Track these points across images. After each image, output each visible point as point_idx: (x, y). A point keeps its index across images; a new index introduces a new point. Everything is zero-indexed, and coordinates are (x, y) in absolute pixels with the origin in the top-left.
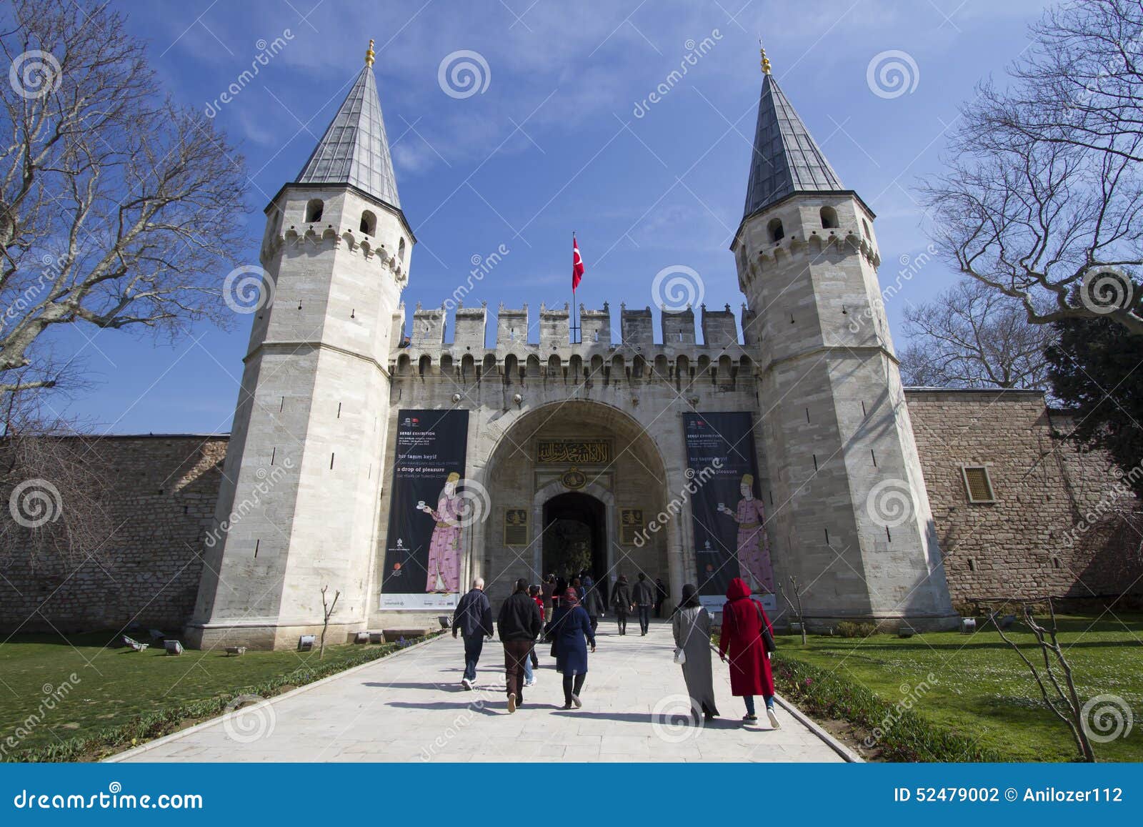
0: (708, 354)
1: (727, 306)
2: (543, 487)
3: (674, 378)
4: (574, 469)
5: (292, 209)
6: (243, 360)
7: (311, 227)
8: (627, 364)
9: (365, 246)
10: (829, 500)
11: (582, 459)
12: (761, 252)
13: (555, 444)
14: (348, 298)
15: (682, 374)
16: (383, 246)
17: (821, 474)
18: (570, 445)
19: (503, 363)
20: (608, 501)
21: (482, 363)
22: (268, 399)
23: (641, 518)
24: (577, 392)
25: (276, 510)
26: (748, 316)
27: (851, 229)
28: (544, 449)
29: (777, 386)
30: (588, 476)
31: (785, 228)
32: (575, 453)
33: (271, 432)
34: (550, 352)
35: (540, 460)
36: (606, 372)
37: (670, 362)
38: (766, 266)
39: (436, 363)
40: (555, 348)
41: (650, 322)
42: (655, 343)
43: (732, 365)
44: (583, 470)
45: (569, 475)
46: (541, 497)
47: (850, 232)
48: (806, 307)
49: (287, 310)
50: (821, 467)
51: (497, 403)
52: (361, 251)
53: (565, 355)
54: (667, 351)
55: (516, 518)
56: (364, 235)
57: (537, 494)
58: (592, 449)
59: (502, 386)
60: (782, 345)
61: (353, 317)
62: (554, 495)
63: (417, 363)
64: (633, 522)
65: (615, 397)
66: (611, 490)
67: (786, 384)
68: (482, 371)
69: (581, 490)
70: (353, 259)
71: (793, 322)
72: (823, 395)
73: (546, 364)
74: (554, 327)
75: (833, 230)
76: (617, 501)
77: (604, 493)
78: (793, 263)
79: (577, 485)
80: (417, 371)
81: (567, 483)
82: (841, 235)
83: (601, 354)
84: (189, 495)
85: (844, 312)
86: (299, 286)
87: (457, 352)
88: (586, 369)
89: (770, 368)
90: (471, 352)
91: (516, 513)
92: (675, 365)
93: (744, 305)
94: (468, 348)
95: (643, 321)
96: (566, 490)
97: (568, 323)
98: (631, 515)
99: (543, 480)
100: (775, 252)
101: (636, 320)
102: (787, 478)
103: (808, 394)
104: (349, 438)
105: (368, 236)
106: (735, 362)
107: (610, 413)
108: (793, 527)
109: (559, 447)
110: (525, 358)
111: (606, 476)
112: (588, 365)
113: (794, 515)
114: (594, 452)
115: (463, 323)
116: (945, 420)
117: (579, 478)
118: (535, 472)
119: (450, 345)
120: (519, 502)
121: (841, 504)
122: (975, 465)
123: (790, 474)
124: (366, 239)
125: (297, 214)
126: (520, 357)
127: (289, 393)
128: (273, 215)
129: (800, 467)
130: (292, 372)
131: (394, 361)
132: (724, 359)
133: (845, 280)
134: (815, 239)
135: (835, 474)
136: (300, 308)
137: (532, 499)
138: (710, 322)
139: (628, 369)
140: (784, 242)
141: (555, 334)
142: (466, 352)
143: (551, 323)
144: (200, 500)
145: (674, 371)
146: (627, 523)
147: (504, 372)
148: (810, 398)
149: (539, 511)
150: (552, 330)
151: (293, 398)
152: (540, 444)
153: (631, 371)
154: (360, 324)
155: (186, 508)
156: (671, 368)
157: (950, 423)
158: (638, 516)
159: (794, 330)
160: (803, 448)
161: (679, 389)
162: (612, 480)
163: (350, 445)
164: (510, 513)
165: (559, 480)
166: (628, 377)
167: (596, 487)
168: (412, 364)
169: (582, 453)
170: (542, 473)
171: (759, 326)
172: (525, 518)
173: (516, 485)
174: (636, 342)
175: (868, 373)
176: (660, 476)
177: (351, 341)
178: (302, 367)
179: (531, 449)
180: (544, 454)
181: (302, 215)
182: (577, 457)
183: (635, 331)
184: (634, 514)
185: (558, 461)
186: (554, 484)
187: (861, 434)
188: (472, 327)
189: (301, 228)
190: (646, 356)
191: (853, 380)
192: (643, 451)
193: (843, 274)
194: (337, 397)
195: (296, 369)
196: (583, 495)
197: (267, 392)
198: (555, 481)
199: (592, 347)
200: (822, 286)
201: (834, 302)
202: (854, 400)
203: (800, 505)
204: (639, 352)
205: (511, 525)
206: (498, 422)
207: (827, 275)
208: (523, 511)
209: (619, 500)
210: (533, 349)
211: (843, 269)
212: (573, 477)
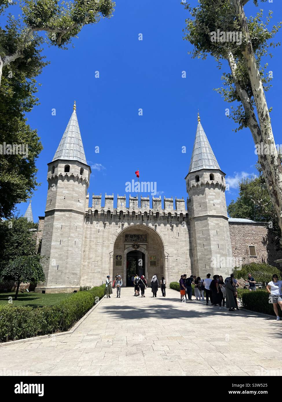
0: (176, 212)
2: (126, 249)
3: (167, 219)
4: (136, 243)
5: (60, 167)
7: (67, 174)
9: (81, 179)
10: (207, 257)
12: (193, 184)
13: (130, 235)
14: (77, 195)
15: (169, 219)
16: (85, 178)
17: (205, 249)
18: (135, 236)
19: (119, 213)
20: (146, 253)
21: (113, 213)
22: (58, 226)
23: (155, 259)
24: (140, 222)
25: (62, 257)
26: (189, 201)
27: (217, 181)
28: (127, 237)
30: (140, 246)
31: (200, 179)
32: (136, 238)
33: (59, 235)
34: (133, 210)
35: (126, 240)
36: (148, 217)
37: (166, 214)
38: (194, 188)
39: (100, 212)
40: (134, 209)
42: (162, 209)
44: (138, 243)
45: (135, 245)
46: (126, 251)
48: (204, 203)
49: (60, 199)
50: (205, 247)
51: (117, 225)
52: (80, 181)
53: (136, 211)
54: (165, 211)
55: (119, 258)
56: (81, 175)
57: (125, 250)
59: (118, 219)
60: (197, 212)
61: (79, 201)
62: (130, 251)
63: (94, 212)
65: (150, 224)
66: (147, 250)
69: (138, 250)
71: (200, 206)
72: (207, 228)
73: (131, 214)
74: (134, 203)
75: (213, 181)
76: (148, 253)
77: (145, 251)
78: (201, 189)
80: (94, 215)
82: (215, 182)
83: (147, 211)
85: (214, 205)
86: (64, 192)
87: (106, 209)
88: (143, 216)
89: (194, 219)
90: (110, 210)
91: (119, 257)
93: (188, 198)
94: (109, 208)
95: (159, 202)
96: (134, 249)
97: (137, 201)
99: (127, 246)
100: (197, 185)
101: (157, 202)
106: (184, 215)
107: (148, 228)
108: (198, 263)
109: (132, 236)
110: (126, 212)
111: (145, 245)
112: (143, 214)
113: (198, 260)
114: (142, 238)
115: (107, 201)
117: (137, 246)
119: (104, 207)
120: (119, 253)
122: (252, 245)
124: (81, 177)
125: (62, 169)
126: (124, 211)
127: (63, 224)
129: (200, 247)
130: (64, 217)
131: (87, 212)
132: (181, 214)
133: (215, 196)
134: (207, 183)
135: (208, 250)
136: (65, 199)
137: (123, 252)
138: (178, 203)
139: (154, 216)
140: (199, 183)
141: (134, 205)
142: (108, 209)
143: (133, 201)
145: (167, 217)
146: (151, 260)
147: (119, 216)
148: (203, 228)
149: (125, 256)
151: (65, 225)
152: (126, 235)
154: (80, 203)
159: (201, 209)
160: (201, 242)
162: (147, 247)
164: (117, 256)
166: (154, 218)
167: (142, 249)
168: (92, 213)
169: (138, 238)
170: (126, 244)
172: (121, 258)
173: (119, 248)
174: (157, 208)
175: (219, 223)
176: (162, 247)
177: (79, 208)
178: (67, 216)
179: (123, 237)
180: (127, 238)
181: (63, 169)
182: (137, 239)
183: (156, 205)
184: (154, 257)
185: (131, 240)
186: (130, 248)
187: (216, 239)
188: (110, 202)
189: (64, 174)
190: (160, 213)
191: (215, 224)
192: (157, 239)
193: (214, 194)
194: (76, 225)
195: (65, 217)
196: (138, 251)
197: (57, 223)
198: (130, 247)
199: (144, 209)
200: (209, 197)
201: (211, 202)
202: (214, 230)
203: (199, 257)
204: (157, 211)
205: (117, 260)
206: (117, 231)
207: (210, 194)
208: (121, 256)
209: (149, 253)
210: (127, 209)
211: (214, 192)
212: (136, 246)
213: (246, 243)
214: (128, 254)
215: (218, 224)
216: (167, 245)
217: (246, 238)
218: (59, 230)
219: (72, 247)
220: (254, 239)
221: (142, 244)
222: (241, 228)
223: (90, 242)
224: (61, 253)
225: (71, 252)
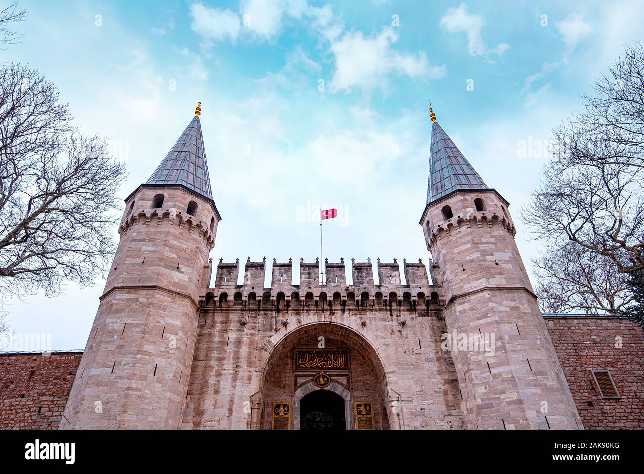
0: (409, 291)
1: (420, 260)
2: (300, 386)
3: (388, 308)
4: (322, 373)
5: (143, 199)
6: (99, 298)
7: (155, 211)
8: (356, 298)
9: (189, 222)
10: (503, 396)
11: (328, 365)
12: (439, 226)
13: (309, 354)
14: (175, 256)
15: (394, 304)
16: (200, 223)
17: (495, 377)
18: (319, 355)
19: (275, 298)
20: (346, 397)
21: (261, 298)
22: (115, 325)
23: (370, 410)
24: (325, 318)
26: (435, 267)
27: (495, 212)
28: (301, 358)
29: (458, 313)
30: (332, 378)
31: (453, 211)
32: (323, 361)
33: (114, 349)
34: (307, 290)
35: (299, 366)
36: (344, 304)
37: (385, 296)
38: (443, 235)
39: (231, 298)
40: (309, 288)
41: (371, 270)
42: (375, 284)
43: (426, 298)
44: (328, 374)
45: (319, 378)
46: (299, 394)
47: (495, 214)
48: (472, 261)
49: (134, 265)
50: (494, 371)
51: (271, 326)
52: (187, 226)
53: (316, 292)
54: (383, 290)
55: (282, 411)
56: (189, 216)
58: (334, 358)
59: (274, 313)
60: (458, 286)
61: (178, 268)
62: (307, 392)
63: (218, 299)
64: (364, 413)
65: (349, 321)
66: (347, 388)
67: (463, 312)
68: (261, 304)
69: (327, 389)
70: (181, 231)
71: (464, 270)
72: (489, 320)
73: (304, 298)
74: (309, 273)
75: (484, 212)
76: (352, 397)
77: (344, 390)
78: (460, 233)
79: (325, 384)
80: (218, 304)
81: (317, 384)
82: (489, 215)
83: (340, 291)
84: (44, 398)
85: (497, 264)
86: (144, 248)
87: (246, 291)
88: (330, 301)
89: (452, 300)
90: (255, 291)
91: (282, 407)
92: (389, 299)
93: (430, 259)
94: (253, 288)
95: (366, 270)
96: (317, 389)
97: (318, 271)
98: (363, 408)
99: (301, 381)
100: (448, 226)
101: (362, 269)
102: (472, 380)
103: (478, 319)
104: (169, 353)
105: (191, 217)
106: (427, 297)
107: (347, 331)
108: (479, 418)
109: (312, 356)
110: (290, 294)
111: (344, 378)
112: (332, 298)
113: (479, 407)
114: (336, 360)
115: (250, 272)
116: (574, 337)
117: (326, 380)
118: (295, 375)
119: (241, 287)
120: (284, 398)
121: (511, 399)
122: (600, 370)
123: (473, 376)
124: (190, 218)
125: (146, 203)
126: (286, 294)
127: (130, 321)
128: (130, 203)
129: (479, 372)
130: (133, 305)
131: (203, 297)
132: (421, 295)
133: (495, 244)
134: (473, 218)
135: (504, 376)
136: (143, 263)
137: (293, 396)
138: (410, 270)
139: (357, 301)
140: (454, 220)
141: (309, 278)
142: (251, 291)
143: (307, 271)
144: (52, 401)
145: (388, 303)
146: (360, 414)
147: (276, 304)
148: (481, 322)
149: (297, 405)
150: (307, 276)
151: (132, 324)
152: (299, 355)
153: (360, 303)
154: (182, 273)
155: (40, 408)
156: (386, 301)
157: (578, 339)
158: (368, 408)
159: (465, 276)
160: (480, 357)
161: (391, 315)
162: (348, 381)
163: (169, 357)
164: (278, 406)
165: (312, 381)
166: (358, 307)
167: (338, 386)
168: (215, 299)
169: (327, 361)
170: (300, 376)
171: (442, 273)
172: (288, 411)
173: (282, 385)
174: (363, 283)
175: (517, 305)
176: (382, 378)
177: (175, 284)
178: (141, 303)
179: (292, 358)
180: (302, 361)
181: (150, 203)
182: (324, 364)
183: (361, 277)
184: (365, 407)
185: (311, 367)
186: (308, 384)
187: (519, 347)
188: (255, 274)
189: (149, 212)
190: (369, 293)
191: (508, 309)
192: (369, 359)
193: (493, 240)
194: (163, 323)
195: (136, 304)
196: (329, 392)
197: (115, 320)
198: (308, 382)
199: (334, 286)
200: (481, 248)
201: (489, 258)
202: (510, 323)
203: (482, 400)
204: (364, 290)
205: (278, 416)
206: (271, 339)
207: (483, 240)
208: (286, 405)
209: (354, 397)
210: (295, 288)
211: (492, 237)
212: (321, 379)
213: (586, 366)
214: (304, 401)
215: (516, 308)
216: (394, 372)
217: (582, 354)
218: (116, 337)
219: (144, 378)
220: (602, 355)
221: (336, 373)
222: (562, 328)
223: (205, 371)
224: (109, 396)
225: (139, 393)
